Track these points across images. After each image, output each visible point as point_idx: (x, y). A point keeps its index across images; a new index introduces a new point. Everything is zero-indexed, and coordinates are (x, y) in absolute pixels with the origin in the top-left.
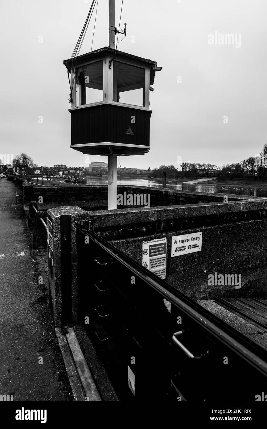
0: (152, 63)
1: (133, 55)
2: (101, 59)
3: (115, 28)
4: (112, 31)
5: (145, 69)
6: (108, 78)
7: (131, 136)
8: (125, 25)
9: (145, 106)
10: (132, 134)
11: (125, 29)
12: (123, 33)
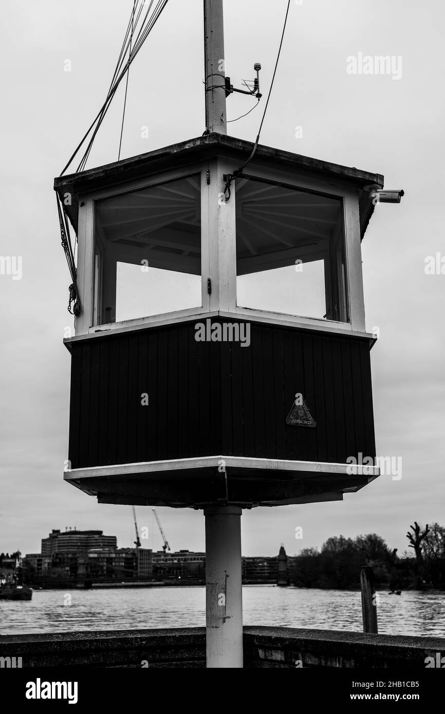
0: (367, 177)
1: (302, 157)
2: (194, 171)
3: (224, 80)
4: (217, 87)
5: (341, 199)
6: (220, 229)
7: (306, 428)
8: (258, 70)
9: (352, 318)
10: (311, 422)
11: (256, 82)
12: (251, 93)
